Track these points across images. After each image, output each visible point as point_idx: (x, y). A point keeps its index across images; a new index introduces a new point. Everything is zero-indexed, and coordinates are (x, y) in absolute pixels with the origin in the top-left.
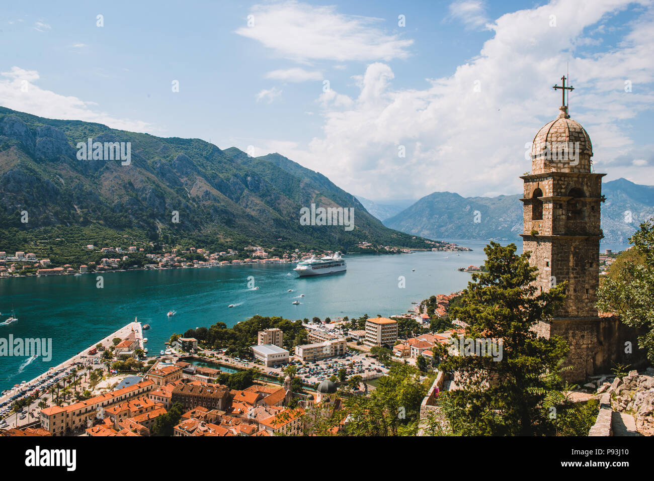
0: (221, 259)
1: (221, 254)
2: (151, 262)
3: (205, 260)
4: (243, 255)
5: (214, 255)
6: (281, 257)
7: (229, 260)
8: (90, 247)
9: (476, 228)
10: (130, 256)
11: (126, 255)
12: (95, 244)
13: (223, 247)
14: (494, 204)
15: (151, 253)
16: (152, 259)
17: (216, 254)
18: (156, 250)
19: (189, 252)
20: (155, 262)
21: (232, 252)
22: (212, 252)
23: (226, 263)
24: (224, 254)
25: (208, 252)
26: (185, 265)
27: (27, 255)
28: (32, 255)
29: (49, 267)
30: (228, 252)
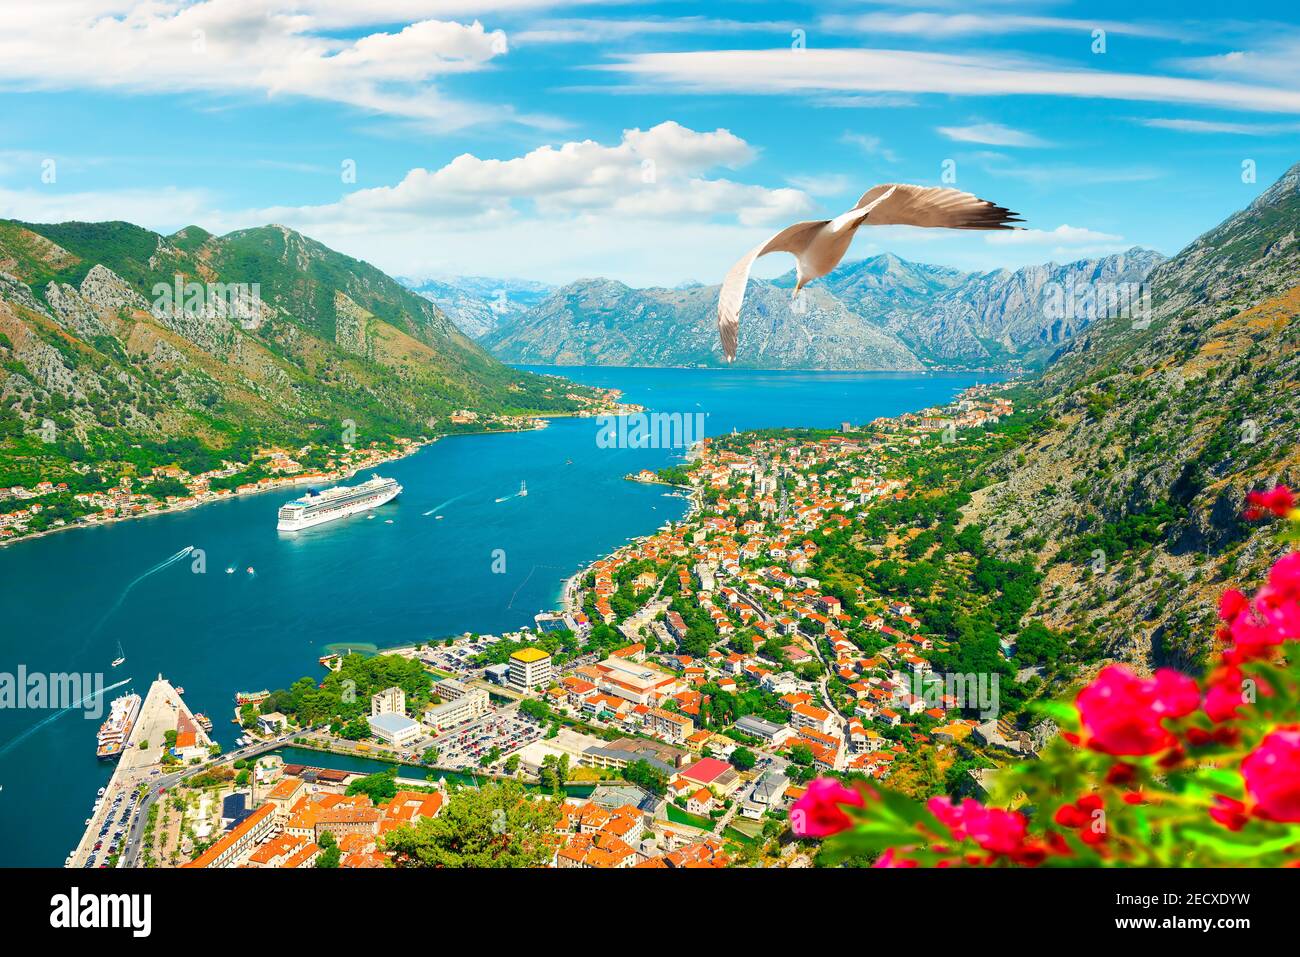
0: (217, 485)
1: (211, 474)
2: (88, 510)
3: (185, 493)
4: (256, 474)
5: (201, 480)
6: (324, 469)
7: (232, 485)
9: (653, 345)
10: (44, 501)
11: (35, 500)
13: (215, 459)
14: (684, 301)
15: (82, 491)
16: (87, 504)
17: (203, 475)
18: (92, 484)
19: (152, 478)
20: (98, 510)
21: (232, 469)
22: (195, 473)
23: (227, 494)
24: (218, 474)
25: (187, 473)
26: (152, 509)
30: (224, 469)
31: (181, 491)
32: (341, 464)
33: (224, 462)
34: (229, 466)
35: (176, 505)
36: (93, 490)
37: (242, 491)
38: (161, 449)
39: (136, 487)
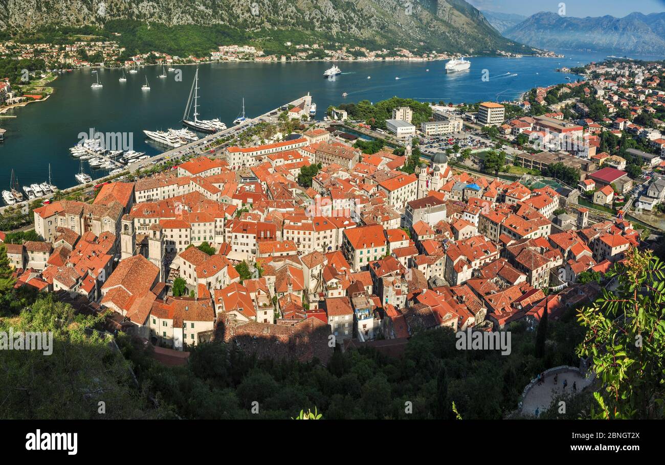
0: (377, 56)
1: (377, 52)
2: (327, 55)
3: (365, 56)
4: (393, 54)
5: (373, 53)
6: (421, 56)
7: (384, 57)
8: (289, 44)
10: (314, 50)
11: (311, 50)
12: (291, 41)
13: (380, 48)
15: (328, 49)
18: (332, 48)
20: (331, 56)
21: (385, 51)
22: (371, 51)
23: (381, 59)
24: (380, 52)
25: (368, 51)
26: (351, 59)
27: (250, 48)
28: (253, 48)
29: (262, 56)
30: (382, 51)
31: (363, 55)
34: (385, 50)
35: (361, 59)
36: (331, 50)
37: (387, 59)
38: (361, 41)
39: (348, 51)
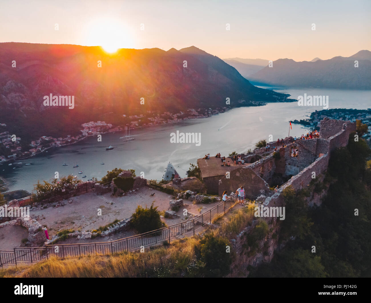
0: (179, 117)
11: (140, 119)
12: (126, 114)
13: (178, 111)
16: (150, 120)
17: (176, 115)
19: (164, 115)
20: (152, 122)
22: (174, 114)
25: (172, 114)
27: (102, 122)
28: (104, 122)
29: (112, 128)
30: (180, 113)
31: (171, 118)
32: (209, 113)
33: (181, 112)
35: (169, 122)
36: (151, 117)
37: (184, 119)
39: (161, 117)
